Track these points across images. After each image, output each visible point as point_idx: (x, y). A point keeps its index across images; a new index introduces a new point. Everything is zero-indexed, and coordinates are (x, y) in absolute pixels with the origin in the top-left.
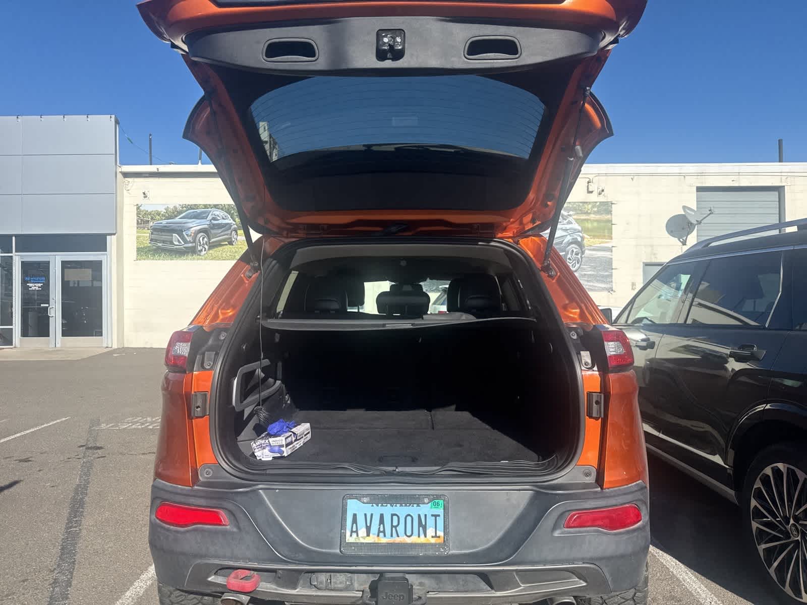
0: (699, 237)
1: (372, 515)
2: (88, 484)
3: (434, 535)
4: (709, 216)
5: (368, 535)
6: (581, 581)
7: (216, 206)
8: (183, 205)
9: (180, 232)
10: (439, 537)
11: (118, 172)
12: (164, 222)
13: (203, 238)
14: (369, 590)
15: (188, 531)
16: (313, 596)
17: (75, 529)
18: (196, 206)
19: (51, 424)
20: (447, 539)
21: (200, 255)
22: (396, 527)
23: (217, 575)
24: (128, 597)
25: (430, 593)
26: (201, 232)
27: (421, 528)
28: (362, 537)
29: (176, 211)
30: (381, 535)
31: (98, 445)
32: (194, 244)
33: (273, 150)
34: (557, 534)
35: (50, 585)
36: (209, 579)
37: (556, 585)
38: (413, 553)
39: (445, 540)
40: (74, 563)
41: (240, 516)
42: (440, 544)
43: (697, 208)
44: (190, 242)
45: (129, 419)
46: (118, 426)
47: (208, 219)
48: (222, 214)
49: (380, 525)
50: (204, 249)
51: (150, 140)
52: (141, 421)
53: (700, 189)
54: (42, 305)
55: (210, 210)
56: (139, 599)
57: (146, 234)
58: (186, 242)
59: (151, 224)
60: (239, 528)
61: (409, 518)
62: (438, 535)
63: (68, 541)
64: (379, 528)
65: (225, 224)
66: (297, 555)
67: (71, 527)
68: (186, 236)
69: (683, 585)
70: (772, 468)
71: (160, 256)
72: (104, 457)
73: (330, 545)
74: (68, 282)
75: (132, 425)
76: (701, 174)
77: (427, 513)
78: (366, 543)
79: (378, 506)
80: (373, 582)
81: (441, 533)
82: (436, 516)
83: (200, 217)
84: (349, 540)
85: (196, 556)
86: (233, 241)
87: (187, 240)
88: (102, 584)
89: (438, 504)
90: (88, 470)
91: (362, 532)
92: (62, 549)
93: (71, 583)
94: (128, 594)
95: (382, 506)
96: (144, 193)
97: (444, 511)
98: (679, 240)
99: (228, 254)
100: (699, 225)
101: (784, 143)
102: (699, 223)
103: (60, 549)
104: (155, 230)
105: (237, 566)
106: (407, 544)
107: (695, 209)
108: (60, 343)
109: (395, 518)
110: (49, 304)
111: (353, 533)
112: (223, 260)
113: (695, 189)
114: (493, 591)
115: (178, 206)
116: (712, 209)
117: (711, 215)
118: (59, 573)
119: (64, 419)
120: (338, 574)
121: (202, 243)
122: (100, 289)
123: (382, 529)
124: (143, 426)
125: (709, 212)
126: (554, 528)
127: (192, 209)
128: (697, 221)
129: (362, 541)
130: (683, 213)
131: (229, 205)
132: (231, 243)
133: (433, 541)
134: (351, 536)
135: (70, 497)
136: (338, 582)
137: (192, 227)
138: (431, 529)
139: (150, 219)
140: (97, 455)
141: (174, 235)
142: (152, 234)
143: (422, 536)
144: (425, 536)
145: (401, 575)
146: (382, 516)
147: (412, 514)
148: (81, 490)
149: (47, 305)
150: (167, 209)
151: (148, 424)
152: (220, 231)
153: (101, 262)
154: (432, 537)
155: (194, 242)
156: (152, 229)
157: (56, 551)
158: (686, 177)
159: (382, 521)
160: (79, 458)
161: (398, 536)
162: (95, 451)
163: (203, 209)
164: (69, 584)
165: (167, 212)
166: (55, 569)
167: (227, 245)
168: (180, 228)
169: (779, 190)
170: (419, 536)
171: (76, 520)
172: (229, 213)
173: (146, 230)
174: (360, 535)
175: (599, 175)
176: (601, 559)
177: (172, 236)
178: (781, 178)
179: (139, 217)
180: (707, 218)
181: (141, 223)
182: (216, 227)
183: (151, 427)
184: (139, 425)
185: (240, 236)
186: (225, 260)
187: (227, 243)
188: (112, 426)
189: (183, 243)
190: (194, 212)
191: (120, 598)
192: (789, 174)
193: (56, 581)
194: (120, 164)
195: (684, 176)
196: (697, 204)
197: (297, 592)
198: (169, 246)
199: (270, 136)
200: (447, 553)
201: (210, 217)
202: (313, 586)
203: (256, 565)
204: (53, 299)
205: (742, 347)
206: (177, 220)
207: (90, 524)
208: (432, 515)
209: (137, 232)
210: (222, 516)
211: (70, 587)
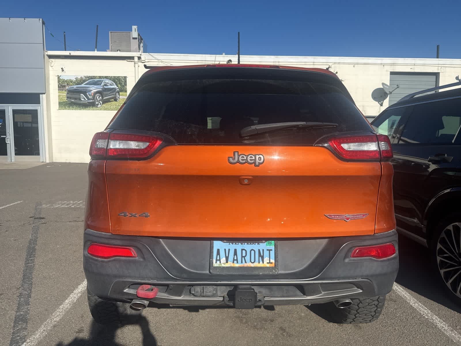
0: (390, 102)
1: (229, 250)
2: (37, 238)
3: (268, 262)
4: (397, 89)
5: (227, 262)
6: (359, 290)
7: (106, 77)
8: (86, 76)
9: (85, 93)
10: (272, 263)
11: (45, 55)
12: (75, 87)
13: (99, 97)
14: (227, 296)
15: (109, 261)
16: (192, 300)
17: (31, 264)
18: (94, 77)
19: (11, 205)
20: (277, 264)
21: (97, 107)
22: (244, 257)
23: (129, 288)
24: (67, 303)
25: (266, 298)
26: (97, 93)
27: (260, 258)
28: (223, 263)
29: (82, 80)
30: (235, 262)
31: (41, 216)
32: (94, 100)
33: (141, 43)
34: (347, 260)
35: (17, 297)
36: (125, 291)
37: (342, 292)
38: (256, 273)
39: (276, 265)
40: (31, 284)
41: (144, 250)
42: (272, 267)
43: (390, 84)
44: (91, 99)
45: (60, 202)
46: (52, 206)
47: (102, 85)
48: (110, 82)
49: (234, 256)
50: (99, 104)
51: (65, 35)
52: (67, 203)
53: (392, 73)
54: (2, 136)
55: (103, 79)
56: (74, 305)
57: (64, 94)
58: (88, 99)
59: (67, 88)
60: (144, 258)
61: (253, 252)
62: (271, 262)
63: (27, 271)
64: (234, 258)
65: (112, 88)
66: (182, 275)
67: (28, 263)
68: (89, 96)
69: (396, 293)
70: (453, 226)
71: (73, 108)
72: (46, 223)
73: (203, 269)
74: (17, 122)
75: (61, 206)
76: (393, 64)
77: (264, 249)
78: (226, 267)
79: (233, 244)
80: (229, 291)
81: (273, 261)
82: (270, 250)
83: (96, 84)
84: (215, 265)
85: (116, 276)
86: (117, 99)
87: (89, 98)
88: (50, 296)
89: (271, 243)
90: (36, 231)
91: (223, 260)
92: (24, 276)
93: (30, 296)
94: (67, 301)
95: (236, 244)
96: (62, 69)
97: (275, 247)
98: (379, 103)
99: (114, 107)
100: (391, 94)
101: (440, 47)
102: (391, 93)
103: (22, 276)
104: (69, 91)
105: (143, 282)
106: (252, 267)
107: (389, 85)
108: (14, 159)
109: (244, 251)
110: (6, 136)
111: (217, 261)
112: (111, 110)
113: (389, 73)
114: (305, 296)
115: (83, 77)
116: (399, 85)
117: (398, 89)
118: (23, 290)
119: (19, 202)
120: (208, 287)
121: (98, 100)
122: (37, 128)
123: (235, 258)
124: (68, 206)
125: (397, 87)
126: (345, 257)
127: (91, 79)
128: (390, 92)
129: (223, 265)
130: (382, 87)
131: (114, 77)
132: (116, 100)
133: (268, 265)
134: (216, 262)
135: (26, 246)
136: (208, 291)
137: (92, 90)
138: (267, 258)
139: (66, 85)
140: (41, 223)
141: (81, 94)
142: (68, 94)
143: (261, 262)
144: (263, 263)
145: (249, 286)
146: (235, 250)
147: (254, 249)
148: (33, 243)
149: (5, 136)
150: (76, 79)
151: (71, 205)
152: (109, 93)
153: (37, 110)
154: (268, 263)
155: (93, 99)
156: (68, 91)
157: (20, 276)
158: (385, 66)
159: (235, 253)
160: (31, 224)
161: (246, 262)
162: (40, 220)
163: (99, 79)
164: (29, 296)
165: (76, 81)
166: (20, 287)
167: (113, 101)
168: (85, 91)
169: (437, 75)
170: (259, 263)
171: (31, 259)
172: (114, 82)
173: (64, 91)
174: (221, 262)
175: (335, 63)
176: (372, 276)
177: (80, 95)
178: (438, 68)
179: (59, 83)
180: (396, 90)
181: (61, 87)
182: (106, 90)
183: (73, 207)
184: (65, 206)
185: (121, 96)
186: (112, 110)
187: (113, 100)
188: (49, 206)
189: (87, 100)
190: (93, 81)
191: (62, 304)
192: (443, 66)
193: (21, 295)
194: (46, 50)
195: (384, 65)
196: (390, 82)
197: (182, 298)
198: (78, 102)
199: (139, 35)
200: (277, 273)
201: (103, 84)
202: (192, 294)
203: (155, 282)
204: (9, 133)
205: (437, 155)
206: (83, 85)
207: (40, 261)
208: (267, 250)
209: (59, 93)
210: (132, 251)
211: (30, 298)
